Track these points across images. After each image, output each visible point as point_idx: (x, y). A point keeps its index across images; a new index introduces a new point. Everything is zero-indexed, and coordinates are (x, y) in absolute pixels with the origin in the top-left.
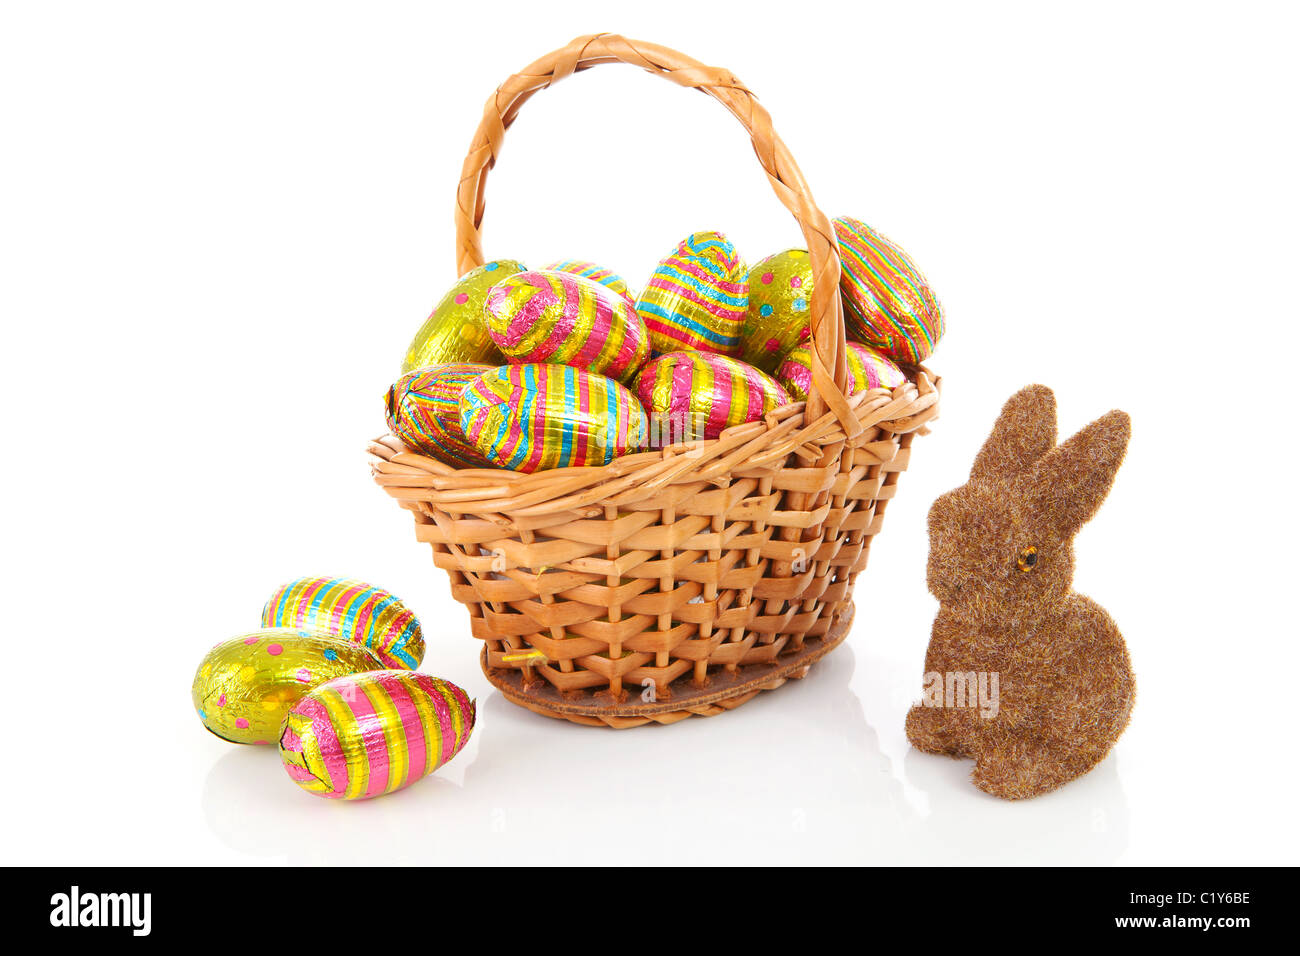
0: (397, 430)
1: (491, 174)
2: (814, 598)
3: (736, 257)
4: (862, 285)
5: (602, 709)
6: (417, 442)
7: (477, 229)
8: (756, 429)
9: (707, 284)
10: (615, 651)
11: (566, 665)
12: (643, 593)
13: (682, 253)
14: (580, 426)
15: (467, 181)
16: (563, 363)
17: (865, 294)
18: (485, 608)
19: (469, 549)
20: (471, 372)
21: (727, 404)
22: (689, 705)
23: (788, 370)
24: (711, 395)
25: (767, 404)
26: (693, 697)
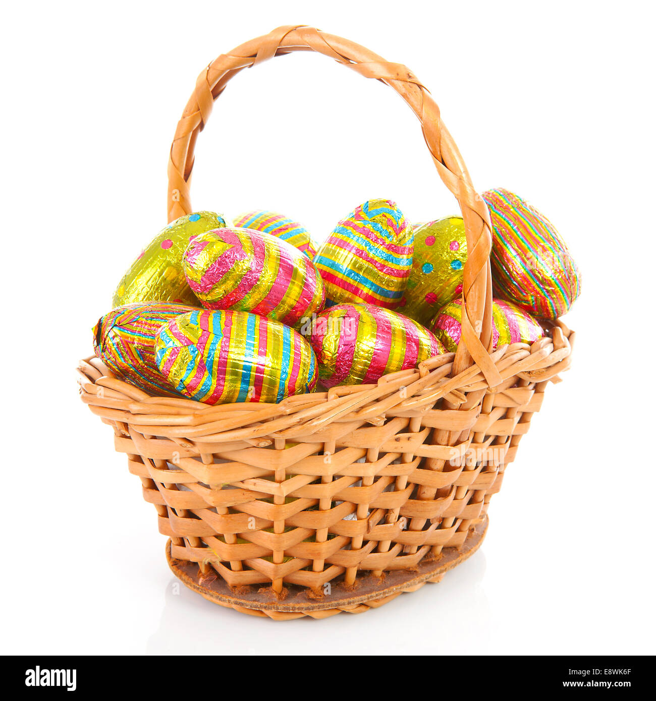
0: (103, 357)
1: (200, 136)
2: (453, 516)
3: (404, 223)
4: (512, 250)
5: (264, 605)
6: (118, 368)
7: (186, 181)
8: (410, 376)
9: (377, 246)
10: (278, 557)
11: (235, 565)
12: (305, 510)
13: (357, 217)
14: (257, 368)
15: (179, 141)
16: (247, 310)
17: (513, 258)
18: (170, 512)
19: (157, 464)
20: (169, 311)
21: (387, 351)
22: (339, 605)
23: (442, 322)
24: (373, 345)
25: (421, 354)
26: (342, 598)
